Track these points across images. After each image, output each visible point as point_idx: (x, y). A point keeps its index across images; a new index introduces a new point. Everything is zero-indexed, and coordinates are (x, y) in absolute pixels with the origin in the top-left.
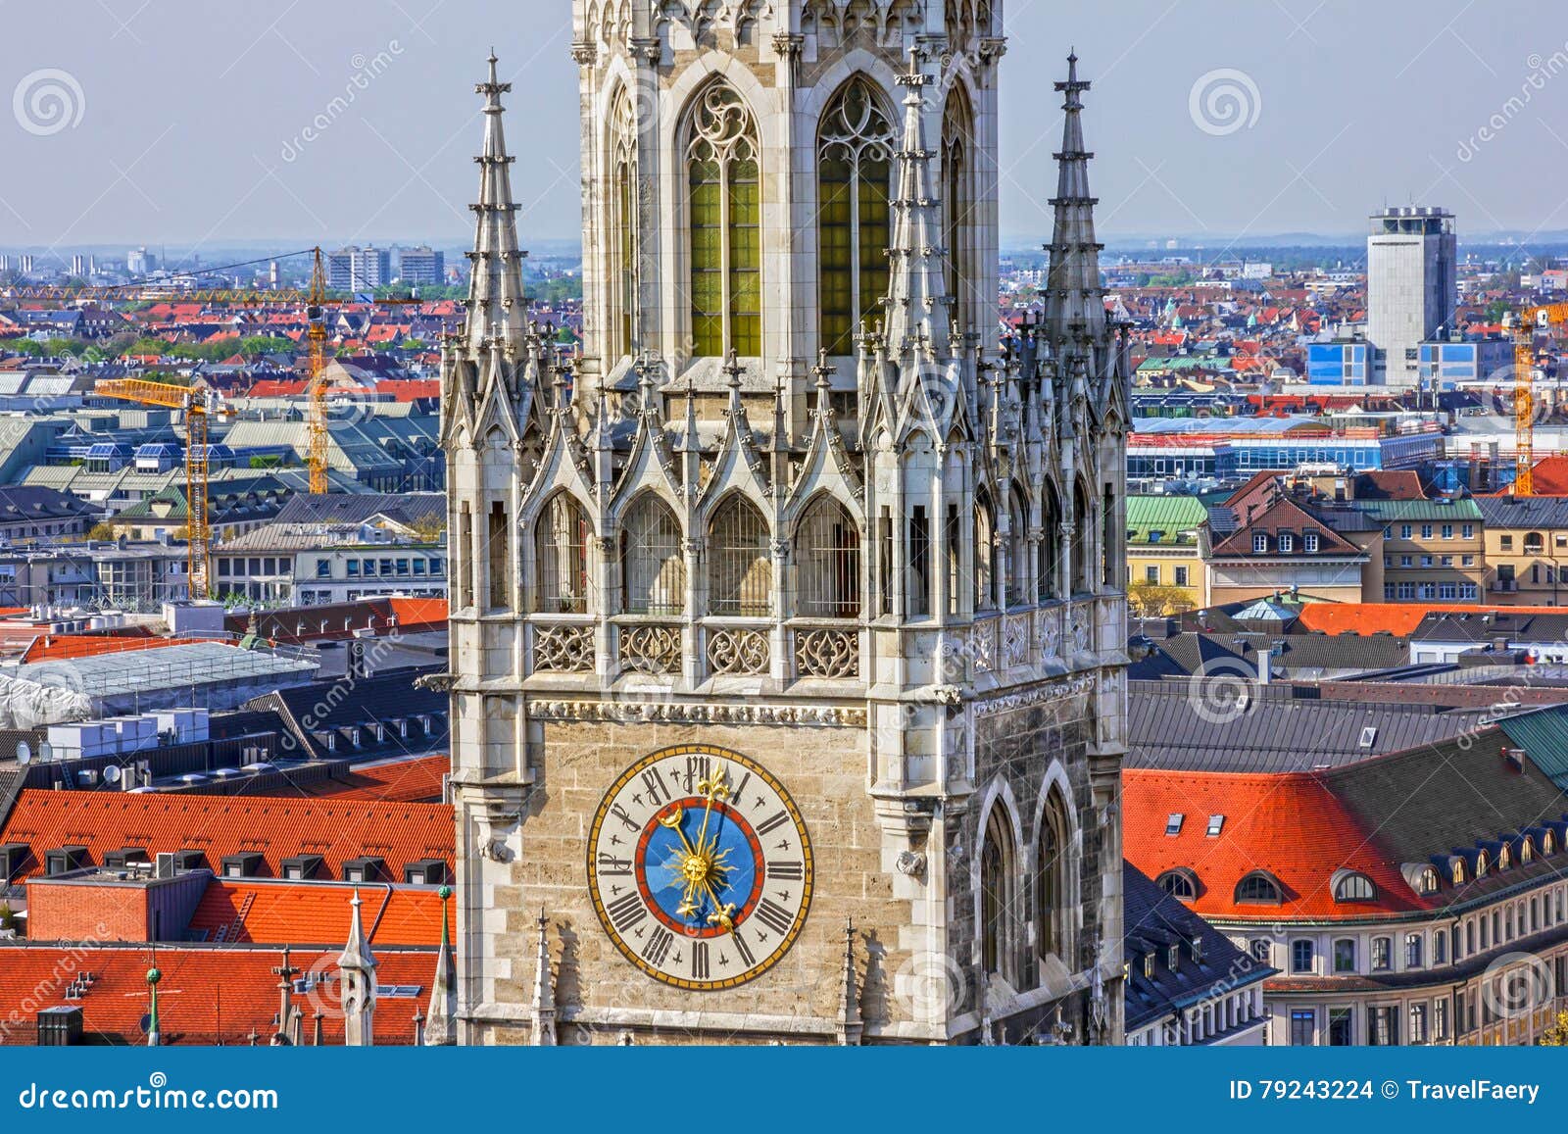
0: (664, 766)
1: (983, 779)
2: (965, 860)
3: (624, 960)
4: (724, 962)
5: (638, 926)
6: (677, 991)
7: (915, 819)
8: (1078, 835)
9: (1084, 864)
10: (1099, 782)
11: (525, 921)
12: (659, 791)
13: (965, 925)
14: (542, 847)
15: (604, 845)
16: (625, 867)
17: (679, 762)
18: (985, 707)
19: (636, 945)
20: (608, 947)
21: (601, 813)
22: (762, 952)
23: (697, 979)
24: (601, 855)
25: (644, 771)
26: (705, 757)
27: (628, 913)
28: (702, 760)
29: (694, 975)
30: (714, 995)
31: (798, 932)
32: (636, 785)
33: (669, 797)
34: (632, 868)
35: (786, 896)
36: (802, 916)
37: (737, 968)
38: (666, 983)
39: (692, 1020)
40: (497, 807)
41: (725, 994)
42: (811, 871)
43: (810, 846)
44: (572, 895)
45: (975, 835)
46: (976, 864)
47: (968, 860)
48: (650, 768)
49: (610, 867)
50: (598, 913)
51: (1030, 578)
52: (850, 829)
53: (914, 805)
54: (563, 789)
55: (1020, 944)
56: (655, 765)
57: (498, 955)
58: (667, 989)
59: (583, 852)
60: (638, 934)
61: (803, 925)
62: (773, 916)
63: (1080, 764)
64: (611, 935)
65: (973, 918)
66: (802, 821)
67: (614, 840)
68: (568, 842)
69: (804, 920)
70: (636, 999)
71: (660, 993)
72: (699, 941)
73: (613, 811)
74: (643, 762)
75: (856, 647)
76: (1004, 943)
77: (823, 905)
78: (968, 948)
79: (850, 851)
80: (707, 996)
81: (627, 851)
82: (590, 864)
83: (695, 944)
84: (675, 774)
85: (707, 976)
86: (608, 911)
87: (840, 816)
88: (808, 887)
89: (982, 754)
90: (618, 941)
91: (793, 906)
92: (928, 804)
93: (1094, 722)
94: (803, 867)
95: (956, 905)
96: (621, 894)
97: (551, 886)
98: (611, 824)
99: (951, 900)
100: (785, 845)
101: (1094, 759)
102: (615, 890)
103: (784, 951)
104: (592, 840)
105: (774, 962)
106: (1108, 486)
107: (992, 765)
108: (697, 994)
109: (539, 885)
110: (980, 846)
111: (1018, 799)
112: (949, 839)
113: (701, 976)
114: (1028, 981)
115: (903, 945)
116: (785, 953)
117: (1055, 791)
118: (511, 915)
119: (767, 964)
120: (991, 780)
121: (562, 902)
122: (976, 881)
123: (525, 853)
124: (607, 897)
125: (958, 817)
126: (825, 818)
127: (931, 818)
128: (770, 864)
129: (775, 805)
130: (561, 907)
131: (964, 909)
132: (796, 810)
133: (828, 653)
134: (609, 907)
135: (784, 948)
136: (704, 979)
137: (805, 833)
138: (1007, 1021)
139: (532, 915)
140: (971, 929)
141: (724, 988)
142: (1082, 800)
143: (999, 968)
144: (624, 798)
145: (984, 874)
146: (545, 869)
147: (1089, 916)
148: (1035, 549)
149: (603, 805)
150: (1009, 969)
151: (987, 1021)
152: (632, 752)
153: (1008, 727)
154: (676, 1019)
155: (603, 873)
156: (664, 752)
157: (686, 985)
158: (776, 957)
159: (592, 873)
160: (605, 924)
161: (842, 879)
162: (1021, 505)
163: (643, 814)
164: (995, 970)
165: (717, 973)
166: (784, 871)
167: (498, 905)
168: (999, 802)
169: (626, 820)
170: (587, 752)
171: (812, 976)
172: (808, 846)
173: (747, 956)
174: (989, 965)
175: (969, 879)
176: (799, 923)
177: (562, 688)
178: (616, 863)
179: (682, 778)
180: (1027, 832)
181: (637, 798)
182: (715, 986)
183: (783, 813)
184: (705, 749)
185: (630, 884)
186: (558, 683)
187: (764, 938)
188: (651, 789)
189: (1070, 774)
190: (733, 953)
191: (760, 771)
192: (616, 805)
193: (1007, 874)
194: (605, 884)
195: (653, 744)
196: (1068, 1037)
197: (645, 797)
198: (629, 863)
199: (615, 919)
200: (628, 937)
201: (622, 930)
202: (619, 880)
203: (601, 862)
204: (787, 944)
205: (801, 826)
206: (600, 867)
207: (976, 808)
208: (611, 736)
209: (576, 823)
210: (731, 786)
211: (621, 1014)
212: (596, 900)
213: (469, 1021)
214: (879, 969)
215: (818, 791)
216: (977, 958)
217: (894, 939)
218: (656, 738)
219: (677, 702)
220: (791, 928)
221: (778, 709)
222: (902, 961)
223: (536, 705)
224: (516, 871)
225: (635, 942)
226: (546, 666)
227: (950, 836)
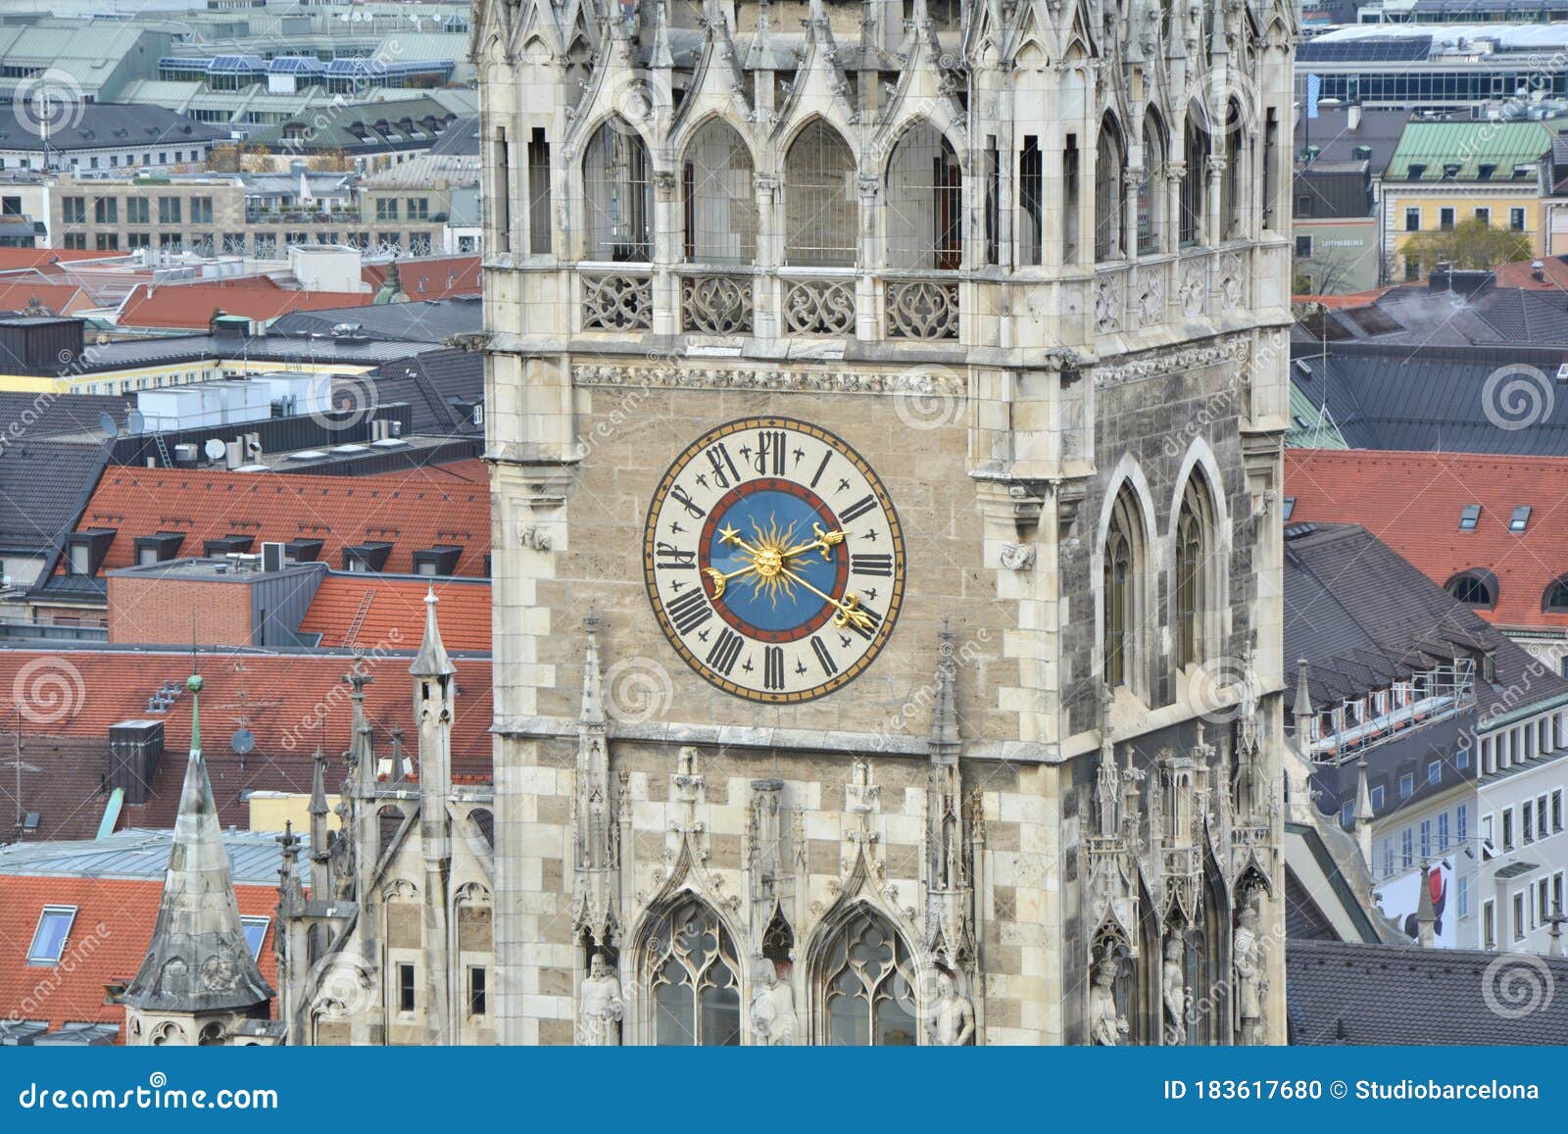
0: (733, 443)
1: (1107, 459)
2: (1083, 556)
3: (686, 667)
4: (801, 670)
5: (702, 628)
6: (747, 704)
7: (1023, 505)
8: (1226, 527)
9: (1234, 561)
10: (1254, 464)
11: (572, 621)
12: (726, 471)
13: (1082, 629)
14: (592, 535)
15: (663, 534)
16: (687, 559)
17: (750, 438)
18: (1110, 375)
19: (701, 650)
20: (669, 651)
21: (660, 496)
22: (845, 660)
23: (770, 690)
24: (660, 545)
25: (710, 448)
26: (780, 431)
27: (689, 611)
28: (776, 434)
29: (767, 686)
30: (790, 709)
31: (887, 636)
32: (701, 464)
33: (738, 479)
34: (695, 560)
35: (873, 594)
36: (891, 618)
37: (816, 676)
38: (734, 694)
39: (764, 737)
40: (538, 488)
41: (803, 708)
42: (902, 566)
43: (901, 536)
44: (625, 592)
45: (1096, 526)
46: (1097, 562)
47: (1087, 554)
48: (716, 444)
49: (671, 560)
50: (656, 613)
51: (1169, 222)
52: (948, 517)
53: (1021, 489)
54: (616, 469)
55: (1152, 653)
56: (722, 441)
57: (540, 660)
58: (736, 701)
59: (639, 541)
60: (703, 637)
61: (892, 628)
62: (860, 618)
63: (1231, 443)
64: (670, 639)
65: (1093, 622)
66: (892, 508)
67: (675, 528)
68: (621, 530)
69: (894, 623)
70: (700, 713)
71: (728, 705)
72: (772, 646)
73: (674, 495)
74: (708, 437)
75: (957, 304)
76: (1133, 653)
77: (917, 605)
78: (1086, 656)
79: (948, 543)
80: (782, 709)
81: (690, 541)
82: (647, 556)
83: (767, 649)
84: (745, 451)
85: (782, 686)
86: (667, 611)
87: (936, 502)
88: (899, 584)
89: (1106, 430)
90: (679, 645)
91: (881, 606)
92: (1038, 487)
93: (1248, 392)
94: (892, 561)
95: (1071, 606)
96: (683, 591)
97: (601, 581)
98: (672, 508)
99: (1065, 601)
100: (873, 535)
101: (1246, 435)
102: (676, 586)
103: (870, 659)
104: (649, 527)
105: (860, 670)
106: (1271, 111)
107: (1119, 443)
108: (769, 707)
109: (588, 579)
110: (1102, 536)
111: (1151, 482)
112: (1064, 528)
113: (774, 687)
114: (1163, 694)
115: (1008, 653)
116: (871, 661)
117: (1198, 474)
118: (555, 614)
119: (852, 673)
120: (1117, 462)
121: (615, 600)
122: (1097, 580)
123: (572, 542)
124: (667, 595)
125: (1074, 503)
126: (918, 503)
127: (1041, 505)
128: (855, 557)
129: (861, 489)
130: (612, 606)
131: (1082, 610)
132: (884, 495)
133: (923, 311)
134: (669, 605)
135: (870, 655)
136: (778, 690)
137: (895, 522)
138: (1134, 741)
139: (579, 613)
140: (1091, 634)
141: (801, 701)
142: (1233, 486)
143: (1127, 679)
144: (686, 480)
145: (1107, 570)
146: (595, 560)
147: (1240, 620)
148: (1176, 188)
149: (662, 486)
150: (1139, 681)
151: (1108, 743)
152: (695, 425)
153: (1139, 399)
154: (745, 736)
155: (660, 566)
156: (733, 426)
157: (757, 696)
158: (862, 665)
159: (649, 566)
160: (664, 625)
161: (937, 575)
162: (1160, 134)
163: (708, 499)
164: (1122, 683)
165: (793, 683)
166: (871, 565)
167: (541, 602)
168: (1127, 486)
169: (688, 504)
170: (643, 424)
171: (902, 688)
172: (899, 537)
173: (828, 663)
174: (1115, 674)
175: (1088, 576)
176: (888, 626)
177: (615, 350)
178: (676, 553)
179: (753, 456)
180: (1162, 523)
181: (701, 479)
182: (792, 698)
183: (870, 497)
184: (780, 423)
185: (692, 579)
186: (609, 344)
187: (847, 643)
188: (718, 469)
189: (1217, 455)
190: (812, 662)
191: (844, 449)
192: (677, 487)
193: (1137, 570)
194: (664, 579)
195: (721, 416)
196: (1212, 761)
197: (710, 478)
198: (692, 555)
199: (675, 620)
200: (691, 640)
201: (684, 633)
202: (680, 575)
203: (660, 553)
204: (874, 650)
205: (890, 513)
206: (658, 560)
207: (1098, 495)
208: (672, 406)
209: (631, 508)
210: (810, 464)
211: (682, 730)
212: (653, 598)
213: (506, 736)
214: (981, 680)
215: (911, 473)
216: (1097, 669)
217: (998, 645)
218: (724, 409)
219: (748, 367)
220: (879, 631)
221: (865, 375)
222: (1007, 671)
223: (585, 369)
224: (561, 564)
225: (699, 647)
226: (597, 324)
227: (1064, 526)
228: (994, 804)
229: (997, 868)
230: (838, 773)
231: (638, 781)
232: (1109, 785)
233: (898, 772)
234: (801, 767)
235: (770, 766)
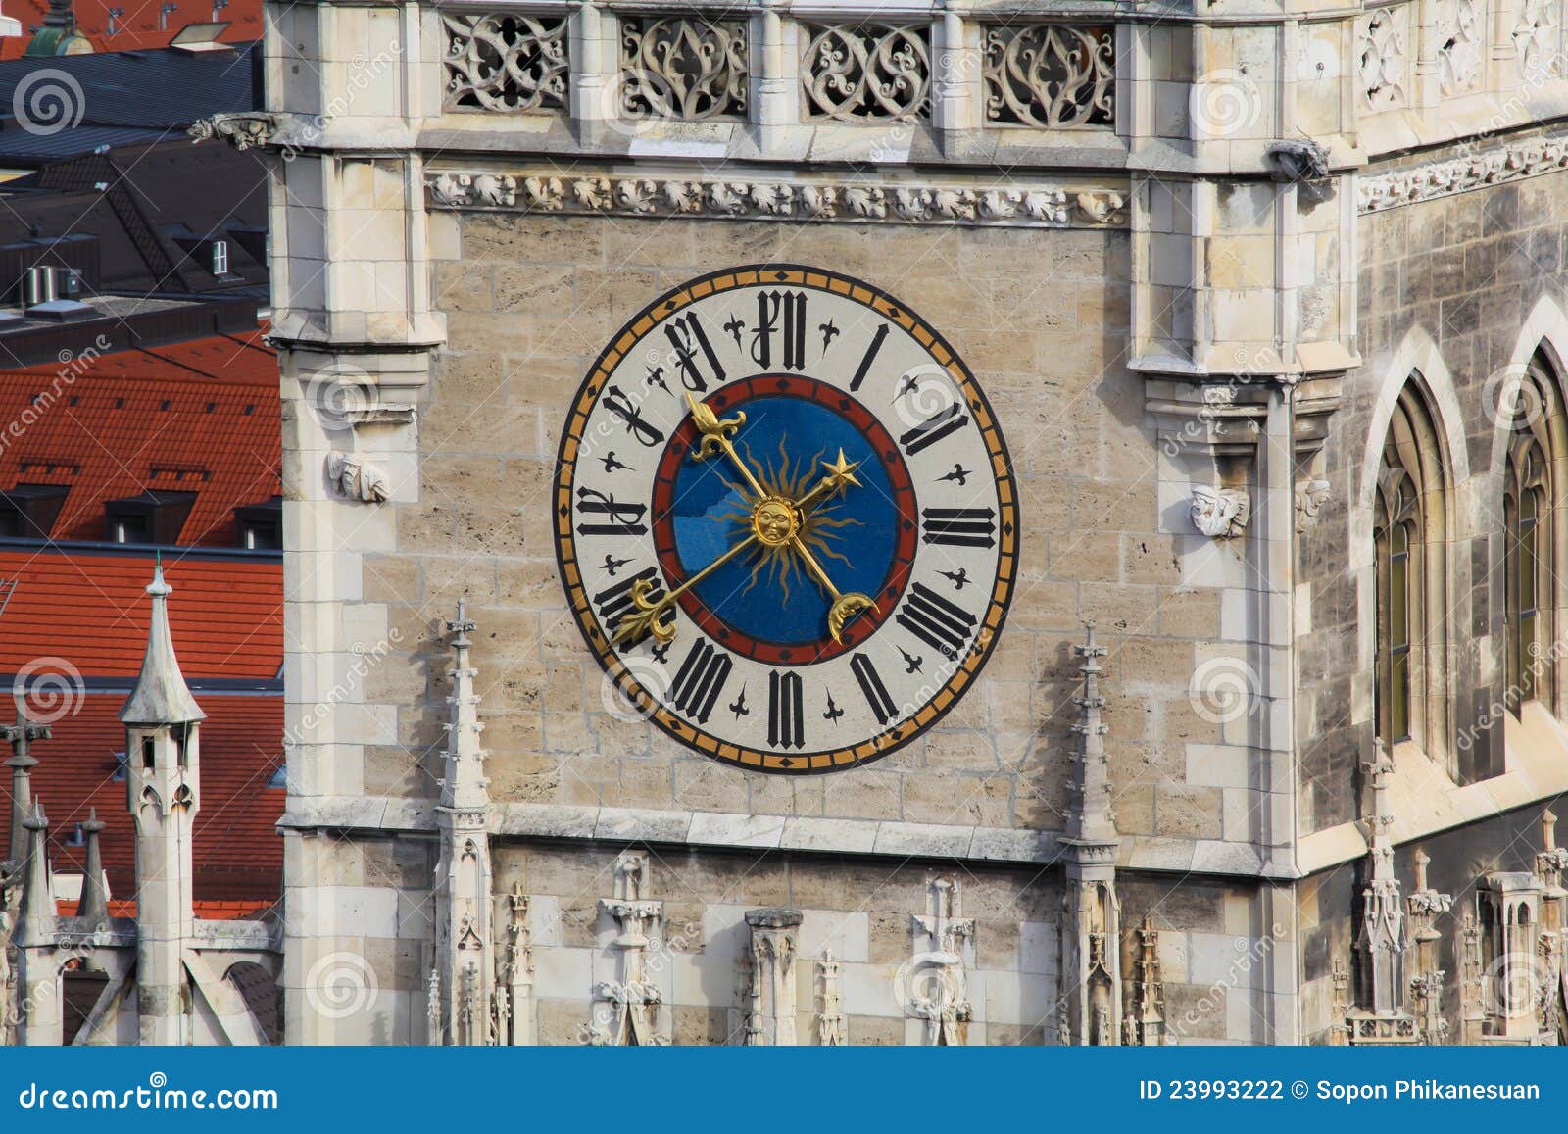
0: (712, 313)
1: (1380, 337)
4: (834, 714)
6: (737, 773)
7: (1229, 422)
11: (427, 628)
12: (700, 361)
13: (1337, 642)
14: (462, 475)
15: (589, 474)
16: (630, 518)
17: (743, 303)
18: (1386, 187)
20: (596, 682)
21: (584, 407)
22: (911, 695)
23: (779, 749)
24: (583, 492)
25: (672, 321)
26: (795, 292)
27: (636, 610)
28: (789, 297)
29: (773, 741)
30: (814, 782)
31: (985, 654)
32: (655, 350)
33: (721, 375)
34: (646, 520)
35: (960, 580)
36: (994, 622)
37: (860, 724)
38: (714, 755)
39: (768, 833)
41: (837, 780)
42: (1013, 530)
43: (1011, 478)
44: (520, 577)
45: (1363, 457)
46: (1362, 519)
47: (1345, 508)
48: (683, 315)
49: (602, 519)
50: (577, 613)
52: (1096, 443)
53: (1226, 393)
54: (505, 358)
55: (1461, 683)
56: (693, 309)
57: (370, 698)
58: (719, 769)
59: (545, 486)
60: (659, 656)
61: (995, 640)
62: (935, 621)
64: (601, 659)
65: (1356, 628)
66: (996, 428)
67: (610, 462)
68: (515, 465)
69: (998, 630)
70: (652, 791)
71: (704, 776)
72: (782, 671)
73: (608, 404)
74: (667, 300)
75: (1112, 62)
77: (1037, 598)
78: (1342, 690)
79: (1096, 489)
80: (800, 783)
81: (636, 483)
82: (560, 511)
83: (774, 676)
84: (734, 327)
85: (800, 742)
86: (596, 609)
87: (1076, 417)
88: (1007, 562)
89: (1377, 286)
90: (618, 670)
91: (975, 600)
92: (1255, 390)
94: (995, 521)
95: (1315, 599)
96: (623, 574)
97: (479, 556)
98: (605, 430)
99: (1306, 590)
100: (960, 474)
102: (611, 566)
103: (956, 695)
104: (565, 460)
105: (934, 716)
107: (1400, 311)
108: (778, 780)
109: (456, 553)
110: (1372, 474)
111: (1458, 381)
113: (786, 743)
114: (1480, 762)
116: (957, 698)
117: (1544, 361)
118: (395, 615)
119: (923, 719)
121: (503, 591)
122: (1361, 552)
123: (427, 487)
124: (596, 581)
125: (1320, 417)
126: (1042, 420)
127: (1263, 420)
128: (928, 514)
130: (499, 602)
131: (1335, 608)
132: (981, 404)
133: (1052, 75)
134: (600, 599)
135: (956, 686)
136: (793, 749)
137: (1001, 451)
138: (1430, 843)
139: (441, 615)
140: (1350, 650)
141: (835, 768)
143: (1416, 731)
144: (630, 377)
145: (1379, 534)
146: (468, 520)
149: (588, 389)
150: (1436, 733)
151: (1384, 845)
152: (646, 280)
153: (1438, 231)
154: (735, 832)
155: (584, 530)
156: (713, 282)
157: (755, 760)
158: (941, 704)
159: (563, 529)
160: (591, 634)
161: (1075, 546)
163: (668, 410)
164: (1406, 737)
165: (820, 736)
166: (958, 528)
167: (371, 595)
168: (1416, 386)
169: (634, 421)
170: (554, 279)
171: (1013, 747)
172: (1006, 478)
174: (1393, 725)
175: (1346, 546)
176: (988, 635)
177: (504, 147)
178: (613, 507)
179: (748, 335)
180: (1478, 451)
181: (655, 377)
182: (817, 762)
183: (956, 409)
184: (796, 276)
185: (640, 552)
186: (495, 136)
187: (915, 667)
188: (686, 358)
191: (909, 323)
192: (614, 391)
193: (1433, 536)
194: (590, 551)
195: (691, 263)
197: (672, 374)
198: (639, 510)
199: (610, 625)
201: (626, 648)
202: (619, 546)
203: (584, 507)
204: (962, 679)
205: (990, 435)
206: (580, 518)
207: (1363, 405)
208: (603, 247)
209: (532, 427)
211: (625, 820)
212: (571, 587)
213: (309, 832)
214: (1155, 731)
215: (1028, 364)
216: (1362, 713)
217: (1183, 669)
218: (697, 252)
219: (740, 181)
220: (970, 645)
221: (950, 193)
223: (452, 182)
224: (408, 527)
226: (470, 99)
227: (1303, 458)
228: (1178, 954)
230: (897, 898)
231: (543, 915)
232: (1386, 921)
233: (1006, 896)
234: (834, 888)
235: (778, 884)
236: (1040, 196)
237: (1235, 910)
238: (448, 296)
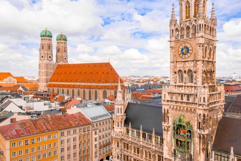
7: (200, 45)
8: (212, 51)
14: (175, 51)
15: (179, 50)
17: (184, 44)
18: (205, 39)
22: (189, 56)
27: (180, 54)
30: (186, 59)
37: (187, 57)
40: (172, 48)
42: (192, 50)
44: (177, 53)
48: (182, 45)
54: (177, 47)
55: (208, 57)
57: (173, 58)
58: (183, 59)
62: (190, 53)
68: (177, 50)
70: (181, 60)
72: (185, 55)
75: (196, 34)
77: (193, 52)
79: (195, 48)
81: (180, 50)
91: (191, 52)
98: (180, 49)
111: (208, 47)
114: (208, 59)
116: (191, 56)
125: (203, 45)
128: (190, 50)
129: (190, 46)
131: (203, 52)
133: (194, 35)
137: (192, 48)
138: (207, 61)
140: (204, 54)
142: (213, 49)
143: (206, 58)
145: (205, 51)
147: (213, 57)
149: (179, 47)
153: (207, 42)
154: (183, 61)
161: (194, 50)
163: (181, 48)
168: (206, 46)
170: (178, 44)
173: (188, 56)
184: (186, 43)
185: (181, 52)
191: (189, 44)
193: (207, 52)
200: (180, 56)
206: (179, 52)
208: (180, 43)
210: (187, 45)
214: (197, 56)
215: (193, 45)
217: (198, 53)
218: (182, 43)
219: (184, 40)
220: (191, 54)
221: (190, 39)
222: (198, 55)
223: (175, 42)
224: (174, 53)
225: (181, 56)
226: (176, 39)
227: (202, 47)
228: (198, 63)
229: (198, 67)
230: (188, 62)
231: (178, 64)
232: (205, 62)
233: (192, 62)
235: (185, 62)
236: (193, 39)
237: (199, 61)
238: (175, 45)
